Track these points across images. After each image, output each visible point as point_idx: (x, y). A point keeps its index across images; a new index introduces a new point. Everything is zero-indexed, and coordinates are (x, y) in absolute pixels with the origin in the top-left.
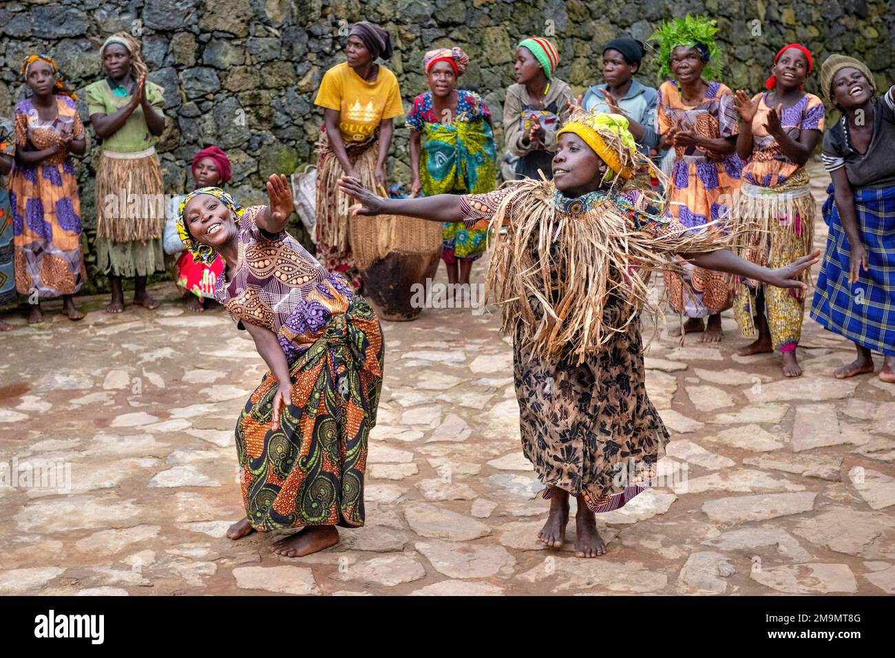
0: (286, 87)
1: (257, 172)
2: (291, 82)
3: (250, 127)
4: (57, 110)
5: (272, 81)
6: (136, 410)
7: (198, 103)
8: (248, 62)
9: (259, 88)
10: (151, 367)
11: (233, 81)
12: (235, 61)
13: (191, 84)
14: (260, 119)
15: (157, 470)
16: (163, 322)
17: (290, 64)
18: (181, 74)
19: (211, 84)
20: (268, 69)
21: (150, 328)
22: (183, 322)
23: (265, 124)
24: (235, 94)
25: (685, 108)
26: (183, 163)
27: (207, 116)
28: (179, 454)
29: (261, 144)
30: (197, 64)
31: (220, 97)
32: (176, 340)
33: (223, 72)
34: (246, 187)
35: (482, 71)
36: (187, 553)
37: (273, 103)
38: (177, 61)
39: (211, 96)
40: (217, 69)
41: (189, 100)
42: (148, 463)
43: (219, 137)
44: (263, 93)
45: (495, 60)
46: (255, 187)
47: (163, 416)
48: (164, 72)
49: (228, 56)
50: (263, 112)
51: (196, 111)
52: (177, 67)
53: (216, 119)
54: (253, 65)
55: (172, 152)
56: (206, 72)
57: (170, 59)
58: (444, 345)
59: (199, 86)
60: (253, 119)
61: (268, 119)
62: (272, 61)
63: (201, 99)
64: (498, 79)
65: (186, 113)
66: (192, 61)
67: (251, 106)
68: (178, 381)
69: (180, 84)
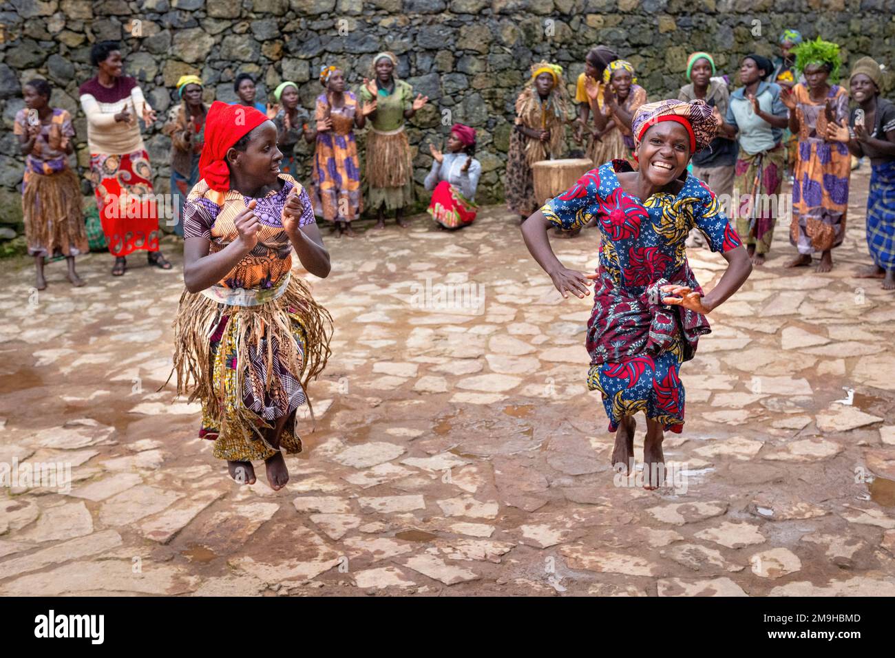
0: (515, 86)
1: (492, 143)
2: (519, 83)
3: (488, 113)
4: (344, 101)
5: (504, 82)
6: (370, 283)
7: (453, 97)
8: (488, 70)
9: (495, 87)
10: (393, 260)
11: (477, 83)
12: (479, 69)
13: (448, 84)
14: (496, 108)
15: (361, 313)
16: (412, 235)
17: (518, 72)
18: (442, 78)
19: (462, 84)
20: (502, 74)
21: (403, 238)
22: (426, 236)
23: (498, 111)
24: (479, 91)
25: (812, 103)
26: (441, 135)
27: (459, 105)
28: (379, 306)
29: (495, 124)
30: (453, 71)
31: (468, 93)
32: (414, 245)
33: (470, 77)
34: (484, 152)
35: (665, 77)
36: (354, 354)
37: (505, 97)
38: (440, 69)
39: (462, 92)
40: (466, 74)
41: (447, 94)
42: (357, 310)
43: (466, 119)
44: (499, 91)
45: (675, 69)
46: (491, 152)
47: (384, 286)
48: (430, 76)
49: (474, 66)
50: (498, 103)
51: (452, 101)
52: (440, 73)
53: (465, 107)
54: (491, 72)
55: (434, 128)
56: (459, 76)
57: (435, 67)
58: (579, 252)
59: (454, 85)
60: (491, 108)
61: (502, 108)
62: (505, 69)
63: (455, 94)
64: (676, 82)
65: (445, 103)
66: (450, 69)
67: (490, 99)
68: (404, 268)
69: (441, 84)
